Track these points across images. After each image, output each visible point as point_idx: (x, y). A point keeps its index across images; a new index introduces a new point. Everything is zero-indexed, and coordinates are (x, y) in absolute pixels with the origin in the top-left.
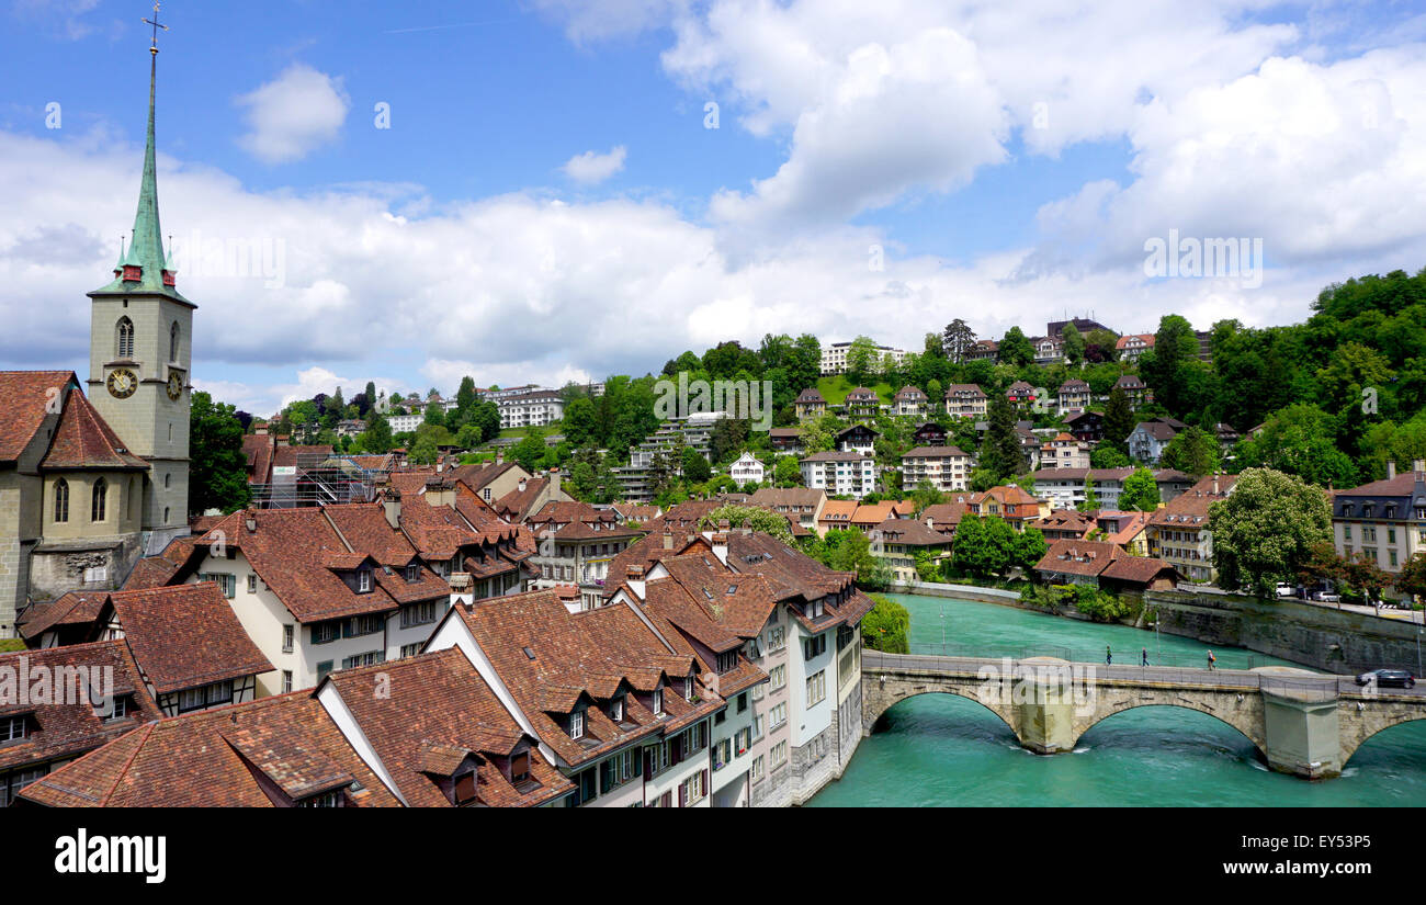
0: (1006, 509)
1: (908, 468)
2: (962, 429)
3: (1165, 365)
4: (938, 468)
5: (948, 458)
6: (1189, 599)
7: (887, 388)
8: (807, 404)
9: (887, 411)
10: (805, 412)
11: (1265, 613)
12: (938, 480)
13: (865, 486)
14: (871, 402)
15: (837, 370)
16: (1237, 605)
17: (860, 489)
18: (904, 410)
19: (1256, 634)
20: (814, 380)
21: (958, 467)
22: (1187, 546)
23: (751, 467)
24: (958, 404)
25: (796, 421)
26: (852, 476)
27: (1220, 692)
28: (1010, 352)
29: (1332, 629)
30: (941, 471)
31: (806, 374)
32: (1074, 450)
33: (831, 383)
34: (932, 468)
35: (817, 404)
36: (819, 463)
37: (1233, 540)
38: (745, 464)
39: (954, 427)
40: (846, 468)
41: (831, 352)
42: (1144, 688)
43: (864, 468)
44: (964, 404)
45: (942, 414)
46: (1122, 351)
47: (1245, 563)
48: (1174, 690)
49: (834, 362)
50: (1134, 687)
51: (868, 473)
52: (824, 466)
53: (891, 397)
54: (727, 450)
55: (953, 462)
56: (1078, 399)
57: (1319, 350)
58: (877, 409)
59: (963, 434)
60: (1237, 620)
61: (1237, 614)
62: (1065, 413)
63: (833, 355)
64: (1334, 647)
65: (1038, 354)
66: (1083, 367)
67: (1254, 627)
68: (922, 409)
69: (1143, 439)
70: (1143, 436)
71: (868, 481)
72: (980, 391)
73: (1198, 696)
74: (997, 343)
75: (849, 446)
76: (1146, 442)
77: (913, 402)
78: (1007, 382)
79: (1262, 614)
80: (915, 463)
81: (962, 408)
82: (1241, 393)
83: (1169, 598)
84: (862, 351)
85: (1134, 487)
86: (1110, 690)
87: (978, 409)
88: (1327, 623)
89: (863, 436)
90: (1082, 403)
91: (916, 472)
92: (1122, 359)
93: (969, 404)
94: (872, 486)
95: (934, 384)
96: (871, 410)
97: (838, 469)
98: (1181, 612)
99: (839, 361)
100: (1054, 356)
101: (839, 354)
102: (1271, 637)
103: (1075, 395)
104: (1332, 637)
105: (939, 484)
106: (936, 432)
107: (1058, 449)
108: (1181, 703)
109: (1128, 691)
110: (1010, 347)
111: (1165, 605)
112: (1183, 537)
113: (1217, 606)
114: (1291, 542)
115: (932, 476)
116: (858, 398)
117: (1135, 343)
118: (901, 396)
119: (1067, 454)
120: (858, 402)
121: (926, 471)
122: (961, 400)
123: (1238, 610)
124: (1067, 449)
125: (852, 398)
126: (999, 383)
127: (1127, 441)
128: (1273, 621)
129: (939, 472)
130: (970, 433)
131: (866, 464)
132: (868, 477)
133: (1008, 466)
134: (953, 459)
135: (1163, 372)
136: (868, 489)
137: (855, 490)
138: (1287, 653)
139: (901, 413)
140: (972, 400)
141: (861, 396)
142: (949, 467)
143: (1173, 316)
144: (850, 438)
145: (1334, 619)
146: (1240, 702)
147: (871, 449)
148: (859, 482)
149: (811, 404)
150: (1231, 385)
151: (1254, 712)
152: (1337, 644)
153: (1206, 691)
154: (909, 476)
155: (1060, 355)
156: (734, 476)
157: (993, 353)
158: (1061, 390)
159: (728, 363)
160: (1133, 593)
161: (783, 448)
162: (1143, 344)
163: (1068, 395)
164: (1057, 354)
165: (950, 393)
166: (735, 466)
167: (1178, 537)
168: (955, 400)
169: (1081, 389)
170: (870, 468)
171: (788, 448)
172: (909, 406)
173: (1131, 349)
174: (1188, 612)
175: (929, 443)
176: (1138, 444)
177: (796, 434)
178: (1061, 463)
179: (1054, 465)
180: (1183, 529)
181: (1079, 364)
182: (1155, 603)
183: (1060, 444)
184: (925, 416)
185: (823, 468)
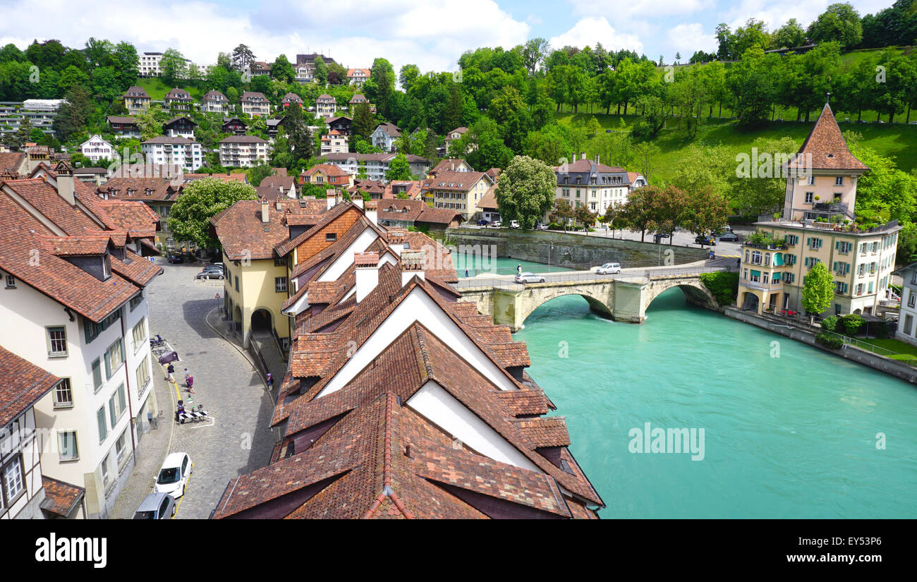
0: (329, 180)
1: (226, 150)
2: (256, 124)
3: (384, 90)
4: (247, 151)
5: (254, 144)
6: (475, 233)
7: (195, 91)
8: (134, 99)
9: (198, 108)
10: (133, 105)
11: (523, 237)
12: (248, 159)
13: (195, 163)
14: (186, 100)
15: (150, 73)
16: (505, 234)
17: (191, 165)
18: (211, 108)
19: (517, 250)
20: (134, 80)
21: (261, 151)
22: (455, 201)
23: (100, 147)
24: (250, 107)
25: (126, 112)
26: (184, 156)
27: (596, 284)
28: (280, 72)
29: (565, 244)
30: (250, 153)
31: (127, 75)
32: (342, 141)
33: (148, 83)
34: (243, 151)
35: (143, 99)
36: (159, 145)
37: (513, 198)
38: (94, 144)
39: (251, 123)
40: (179, 149)
41: (144, 58)
42: (560, 286)
43: (194, 150)
44: (254, 106)
45: (239, 111)
46: (351, 78)
47: (520, 211)
48: (575, 285)
49: (147, 67)
50: (555, 286)
51: (197, 153)
52: (162, 147)
53: (199, 98)
54: (71, 132)
55: (258, 147)
56: (329, 108)
57: (472, 88)
58: (191, 106)
59: (256, 128)
60: (505, 242)
61: (505, 239)
62: (321, 116)
63: (147, 61)
64: (566, 254)
65: (297, 76)
66: (327, 87)
67: (515, 246)
68: (225, 108)
69: (382, 136)
70: (381, 133)
71: (197, 159)
72: (265, 98)
73: (586, 287)
74: (269, 65)
75: (175, 133)
76: (384, 138)
77: (218, 103)
78: (282, 93)
79: (521, 239)
80: (231, 147)
81: (253, 109)
82: (437, 111)
83: (462, 232)
84: (172, 61)
85: (397, 165)
86: (543, 290)
87: (264, 110)
88: (562, 241)
89: (185, 126)
90: (331, 110)
91: (231, 153)
92: (350, 84)
93: (258, 107)
94: (200, 163)
95: (232, 90)
96: (186, 106)
97: (174, 150)
98: (470, 240)
99: (152, 67)
100: (307, 77)
101: (152, 61)
102: (527, 250)
103: (326, 105)
104: (564, 249)
105: (247, 162)
106: (239, 125)
107: (332, 140)
108: (577, 292)
109: (551, 289)
110: (279, 69)
111: (460, 236)
112: (450, 196)
113: (493, 235)
114: (544, 198)
115: (243, 156)
116: (176, 96)
117: (359, 74)
118: (209, 97)
119: (338, 143)
120: (177, 100)
121: (239, 153)
122: (252, 104)
123: (506, 237)
124: (338, 140)
125: (171, 96)
126: (276, 93)
127: (371, 136)
128: (529, 242)
129: (248, 154)
130: (261, 127)
131: (195, 147)
132: (197, 156)
133: (304, 151)
134: (258, 144)
135: (383, 94)
136: (197, 165)
137: (187, 165)
138: (537, 259)
139: (209, 110)
140: (259, 104)
141: (179, 96)
142: (255, 150)
143: (381, 59)
144: (175, 127)
145: (566, 239)
146: (604, 287)
147: (192, 136)
148: (190, 160)
149: (138, 98)
150: (432, 105)
151: (609, 292)
152: (568, 252)
153: (589, 284)
154: (226, 156)
155: (312, 77)
156: (86, 154)
157: (266, 71)
158: (318, 101)
159: (55, 58)
160: (438, 230)
161: (121, 133)
162: (364, 75)
163: (322, 104)
164: (310, 76)
165: (244, 98)
166: (86, 146)
167: (447, 196)
168: (248, 103)
169: (331, 101)
170: (198, 150)
171: (126, 132)
172: (215, 106)
173: (356, 78)
174: (474, 240)
175: (234, 133)
176: (378, 138)
177: (133, 122)
178: (334, 149)
179: (329, 150)
180: (451, 191)
181: (324, 84)
182: (453, 236)
183: (333, 137)
184: (227, 113)
185: (162, 149)
